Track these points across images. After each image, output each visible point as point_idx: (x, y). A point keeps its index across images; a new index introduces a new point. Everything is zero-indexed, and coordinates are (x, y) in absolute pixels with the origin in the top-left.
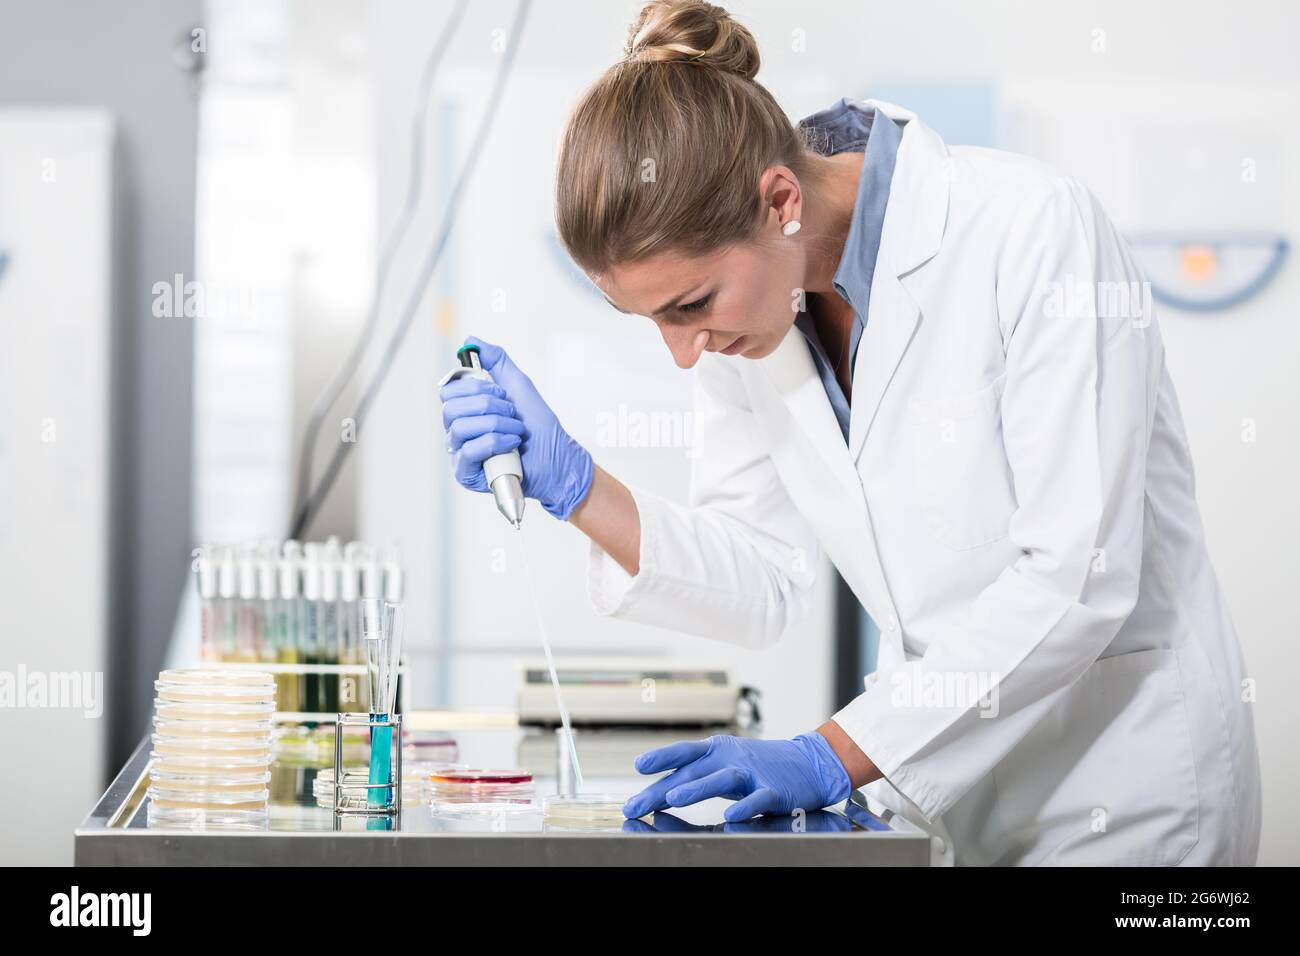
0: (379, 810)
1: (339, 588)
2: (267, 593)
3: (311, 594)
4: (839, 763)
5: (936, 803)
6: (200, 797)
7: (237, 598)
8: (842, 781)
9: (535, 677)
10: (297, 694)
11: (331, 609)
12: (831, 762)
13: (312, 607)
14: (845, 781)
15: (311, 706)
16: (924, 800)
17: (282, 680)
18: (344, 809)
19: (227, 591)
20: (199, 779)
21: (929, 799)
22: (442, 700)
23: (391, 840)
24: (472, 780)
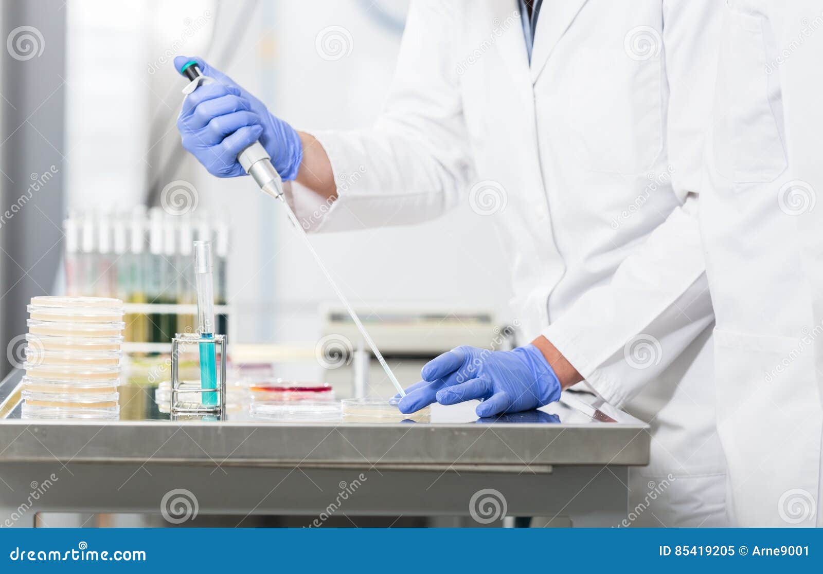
0: (207, 410)
1: (178, 243)
2: (120, 247)
3: (156, 248)
4: (552, 372)
5: (622, 398)
6: (64, 397)
7: (96, 252)
8: (554, 385)
9: (337, 318)
10: (143, 329)
11: (172, 260)
12: (545, 371)
13: (156, 259)
14: (556, 385)
15: (155, 337)
16: (611, 398)
17: (132, 319)
18: (179, 409)
19: (88, 246)
20: (63, 383)
21: (616, 396)
22: (265, 336)
23: (216, 428)
24: (283, 390)
